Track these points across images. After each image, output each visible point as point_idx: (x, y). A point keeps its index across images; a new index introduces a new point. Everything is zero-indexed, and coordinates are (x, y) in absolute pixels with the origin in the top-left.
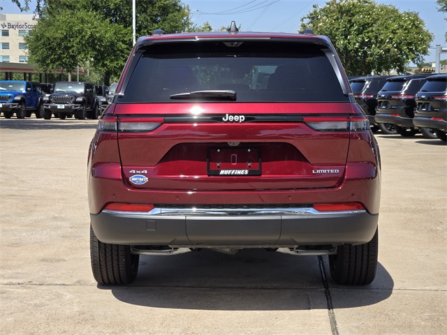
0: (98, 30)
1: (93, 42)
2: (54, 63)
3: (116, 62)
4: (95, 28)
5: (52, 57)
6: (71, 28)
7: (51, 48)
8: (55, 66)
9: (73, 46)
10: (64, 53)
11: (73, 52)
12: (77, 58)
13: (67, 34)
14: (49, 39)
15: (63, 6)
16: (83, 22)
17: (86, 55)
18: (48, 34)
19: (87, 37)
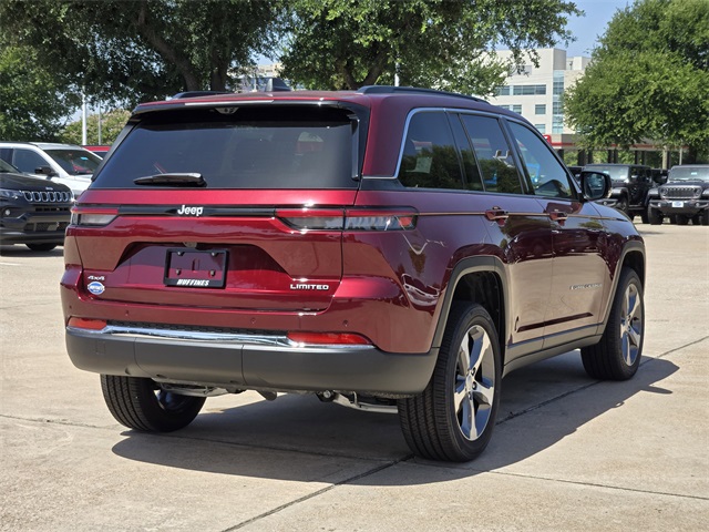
0: (669, 81)
1: (661, 102)
2: (603, 135)
3: (699, 132)
4: (667, 78)
5: (600, 125)
6: (627, 80)
7: (600, 111)
8: (603, 140)
9: (629, 108)
10: (616, 120)
11: (629, 117)
12: (635, 127)
13: (621, 89)
14: (596, 97)
15: (623, 46)
16: (648, 69)
17: (649, 120)
18: (593, 91)
19: (652, 93)
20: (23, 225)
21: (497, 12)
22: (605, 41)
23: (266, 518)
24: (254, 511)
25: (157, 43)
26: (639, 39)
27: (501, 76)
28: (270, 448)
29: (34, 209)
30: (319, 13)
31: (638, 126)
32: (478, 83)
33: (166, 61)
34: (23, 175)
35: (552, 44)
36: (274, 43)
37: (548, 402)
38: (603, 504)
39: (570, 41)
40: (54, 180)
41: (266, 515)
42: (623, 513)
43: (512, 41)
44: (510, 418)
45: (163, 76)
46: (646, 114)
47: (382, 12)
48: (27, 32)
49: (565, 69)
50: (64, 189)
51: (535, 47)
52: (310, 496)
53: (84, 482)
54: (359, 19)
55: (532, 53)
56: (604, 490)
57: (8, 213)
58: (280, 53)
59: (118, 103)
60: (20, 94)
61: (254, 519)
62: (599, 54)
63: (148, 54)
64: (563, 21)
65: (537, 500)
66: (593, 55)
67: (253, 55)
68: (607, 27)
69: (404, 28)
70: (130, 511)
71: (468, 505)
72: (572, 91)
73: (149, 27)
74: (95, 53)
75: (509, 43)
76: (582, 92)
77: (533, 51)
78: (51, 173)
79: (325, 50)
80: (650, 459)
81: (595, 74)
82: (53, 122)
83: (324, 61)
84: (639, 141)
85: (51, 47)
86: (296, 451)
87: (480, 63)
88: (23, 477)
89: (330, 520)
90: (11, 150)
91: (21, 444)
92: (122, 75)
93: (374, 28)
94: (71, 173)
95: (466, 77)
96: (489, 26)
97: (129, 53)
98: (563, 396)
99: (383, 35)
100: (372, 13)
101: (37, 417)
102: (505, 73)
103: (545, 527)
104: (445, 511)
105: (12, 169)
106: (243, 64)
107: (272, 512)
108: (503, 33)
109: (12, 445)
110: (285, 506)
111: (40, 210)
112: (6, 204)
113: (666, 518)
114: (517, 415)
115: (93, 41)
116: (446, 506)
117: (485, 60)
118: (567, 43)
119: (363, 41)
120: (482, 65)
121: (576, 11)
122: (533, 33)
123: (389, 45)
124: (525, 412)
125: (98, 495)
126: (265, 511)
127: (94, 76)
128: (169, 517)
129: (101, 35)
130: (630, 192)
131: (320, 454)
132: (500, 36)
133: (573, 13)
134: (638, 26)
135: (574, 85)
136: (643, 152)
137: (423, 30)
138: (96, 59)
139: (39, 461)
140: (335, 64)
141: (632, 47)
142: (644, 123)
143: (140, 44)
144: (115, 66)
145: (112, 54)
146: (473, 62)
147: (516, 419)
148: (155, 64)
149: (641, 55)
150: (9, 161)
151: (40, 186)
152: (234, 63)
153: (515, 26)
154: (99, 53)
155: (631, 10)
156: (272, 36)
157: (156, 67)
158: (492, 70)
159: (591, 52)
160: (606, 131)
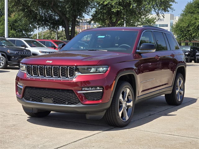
7: (182, 31)
8: (183, 39)
9: (191, 30)
10: (187, 33)
12: (192, 35)
13: (188, 25)
14: (181, 27)
15: (189, 13)
16: (196, 19)
17: (196, 34)
18: (181, 25)
19: (197, 26)
20: (17, 61)
21: (152, 2)
22: (184, 11)
23: (75, 143)
24: (72, 140)
25: (57, 11)
26: (194, 11)
27: (154, 21)
28: (79, 123)
29: (20, 57)
30: (102, 2)
31: (193, 35)
32: (148, 23)
33: (59, 16)
34: (18, 47)
35: (168, 11)
36: (89, 11)
37: (161, 111)
38: (174, 140)
39: (173, 11)
40: (27, 48)
41: (75, 142)
42: (180, 143)
43: (157, 11)
44: (150, 115)
45: (58, 20)
46: (195, 32)
47: (120, 2)
48: (21, 8)
49: (173, 20)
50: (29, 51)
51: (163, 12)
52: (88, 137)
53: (24, 132)
54: (113, 4)
55: (162, 14)
56: (175, 136)
57: (13, 57)
58: (91, 14)
59: (46, 28)
60: (20, 26)
61: (71, 143)
62: (182, 15)
63: (54, 14)
64: (171, 5)
65: (155, 139)
66: (181, 15)
67: (84, 14)
68: (185, 7)
69: (126, 7)
70: (36, 140)
71: (134, 140)
72: (175, 25)
73: (55, 7)
74: (40, 14)
75: (156, 12)
76: (177, 26)
77: (163, 13)
78: (26, 47)
79: (104, 13)
80: (189, 128)
81: (181, 20)
82: (29, 33)
83: (103, 16)
84: (194, 40)
85: (27, 12)
86: (86, 124)
87: (149, 17)
88: (7, 130)
89: (93, 144)
90: (15, 40)
91: (8, 121)
92: (47, 20)
93: (117, 7)
94: (31, 47)
95: (145, 21)
96: (150, 6)
97: (49, 14)
98: (166, 110)
99: (120, 8)
100: (117, 3)
101: (14, 113)
102: (156, 20)
103: (156, 147)
104: (127, 141)
105: (15, 45)
106: (81, 17)
107: (77, 141)
108: (154, 9)
109: (5, 121)
110: (81, 139)
111: (22, 57)
112: (12, 55)
113: (192, 145)
114: (152, 115)
115: (39, 10)
116: (128, 140)
117: (150, 16)
118: (172, 11)
119: (114, 10)
120: (149, 18)
121: (175, 2)
122: (162, 8)
123: (122, 11)
124: (154, 114)
125: (28, 135)
126: (75, 141)
127: (39, 20)
128: (47, 142)
129: (41, 9)
130: (191, 54)
131: (93, 125)
132: (153, 9)
133: (174, 2)
134: (194, 7)
135: (175, 23)
136: (195, 43)
137: (131, 7)
138: (40, 16)
139: (12, 126)
140: (106, 17)
141: (192, 13)
142: (195, 34)
143: (52, 11)
144: (45, 17)
145: (44, 14)
146: (146, 17)
147: (151, 116)
148: (56, 17)
149: (194, 15)
150: (14, 43)
151: (22, 50)
152: (78, 17)
153: (157, 6)
154: (41, 14)
155: (192, 2)
156: (89, 9)
157: (57, 18)
158: (152, 20)
159: (180, 15)
160: (184, 36)
